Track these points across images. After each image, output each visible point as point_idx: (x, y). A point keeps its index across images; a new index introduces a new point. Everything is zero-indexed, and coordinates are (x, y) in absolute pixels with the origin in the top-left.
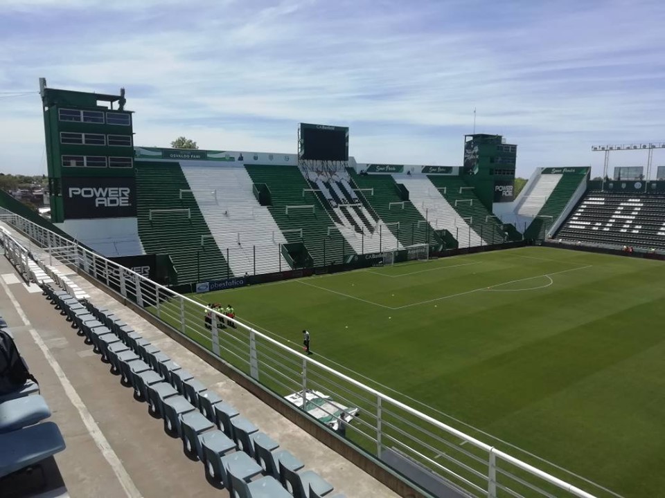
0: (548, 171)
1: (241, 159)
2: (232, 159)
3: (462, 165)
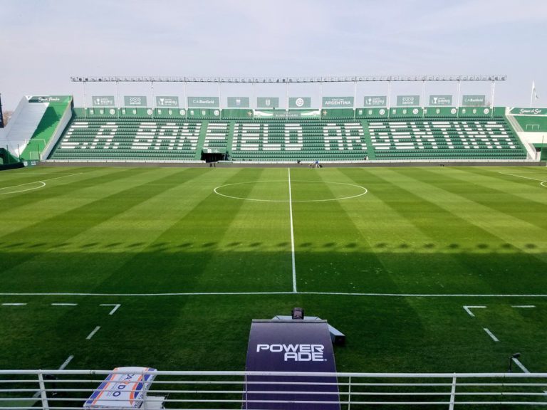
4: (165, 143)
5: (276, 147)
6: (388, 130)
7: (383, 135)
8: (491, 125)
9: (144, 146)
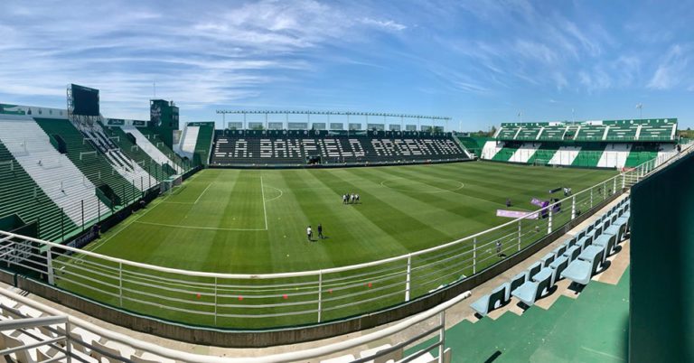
0: (191, 124)
1: (30, 113)
2: (23, 113)
3: (149, 120)
4: (281, 153)
5: (349, 154)
6: (405, 144)
7: (404, 147)
8: (448, 141)
9: (269, 155)
